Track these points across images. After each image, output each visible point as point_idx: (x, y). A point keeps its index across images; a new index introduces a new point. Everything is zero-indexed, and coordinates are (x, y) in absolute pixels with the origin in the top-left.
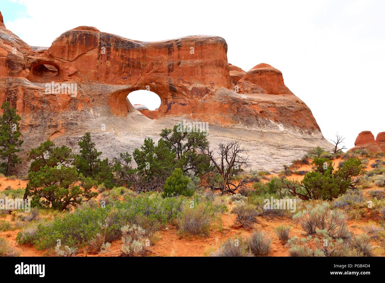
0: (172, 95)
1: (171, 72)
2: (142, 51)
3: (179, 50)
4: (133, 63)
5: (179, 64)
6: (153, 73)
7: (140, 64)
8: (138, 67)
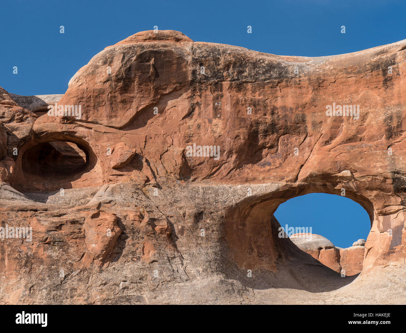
0: (402, 204)
1: (394, 136)
2: (310, 84)
4: (286, 121)
6: (344, 143)
7: (304, 121)
8: (300, 130)
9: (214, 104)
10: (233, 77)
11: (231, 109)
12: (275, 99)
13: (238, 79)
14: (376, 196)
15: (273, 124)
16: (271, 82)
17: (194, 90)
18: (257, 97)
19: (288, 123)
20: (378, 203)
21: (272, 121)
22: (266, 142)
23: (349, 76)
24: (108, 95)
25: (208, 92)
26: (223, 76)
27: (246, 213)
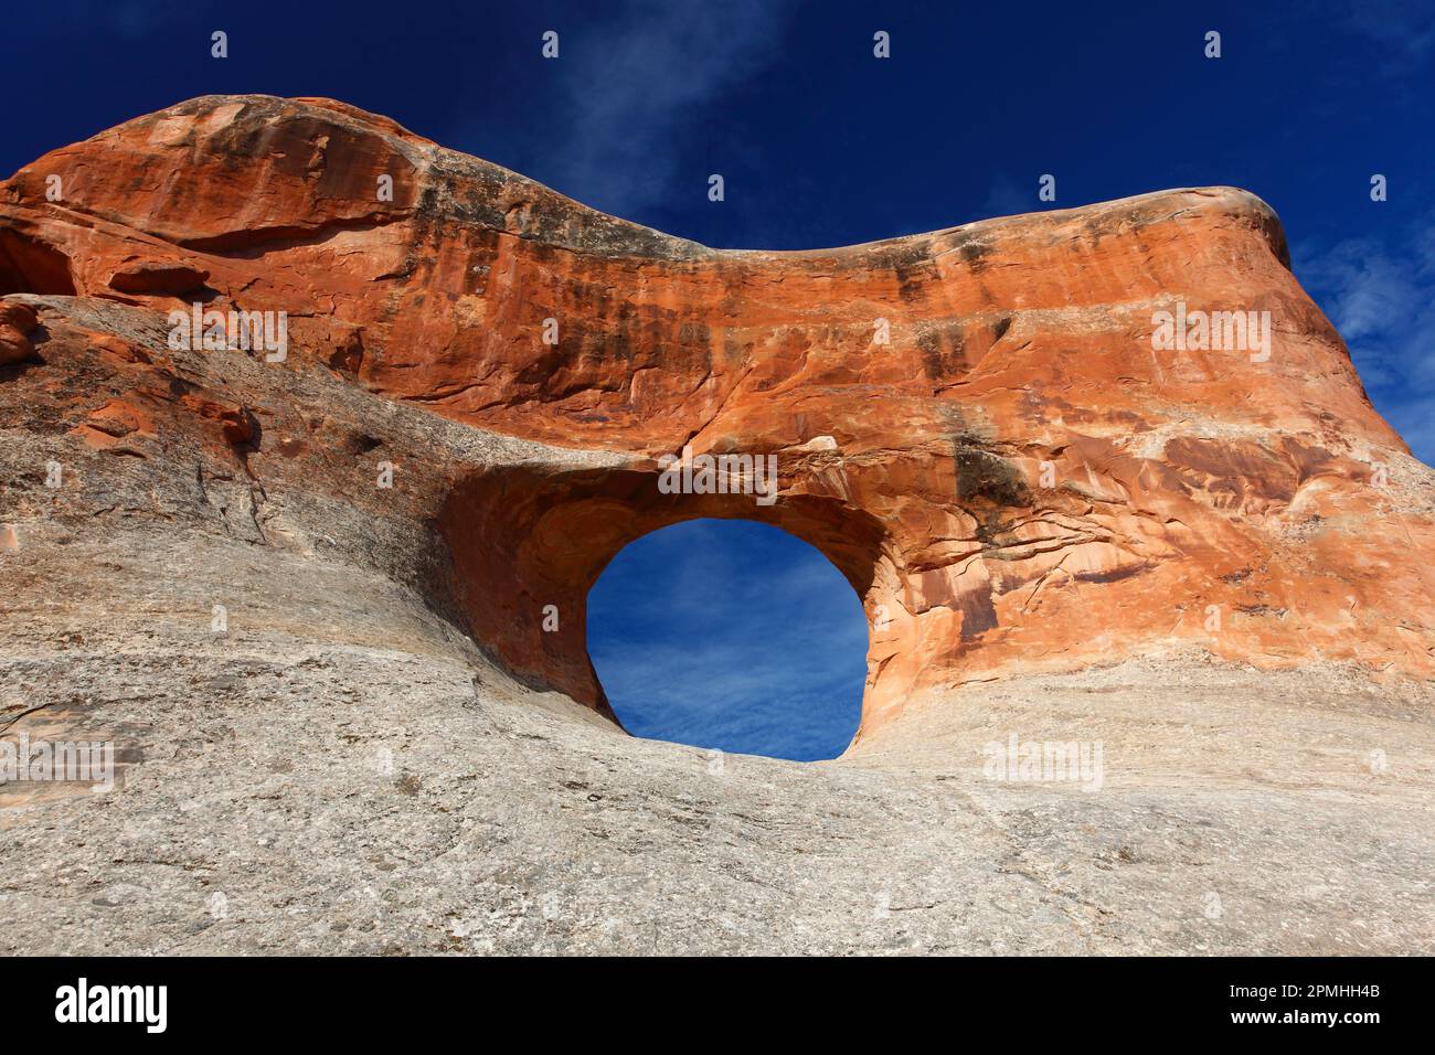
0: (981, 535)
1: (946, 374)
2: (720, 275)
3: (974, 272)
4: (656, 335)
5: (1003, 328)
6: (813, 382)
7: (704, 341)
8: (690, 361)
9: (470, 268)
10: (530, 230)
11: (516, 282)
12: (631, 292)
13: (540, 237)
14: (904, 511)
15: (620, 336)
16: (624, 260)
17: (421, 233)
18: (585, 279)
19: (660, 341)
20: (910, 532)
21: (620, 330)
22: (597, 375)
23: (817, 274)
24: (174, 173)
25: (461, 245)
26: (504, 221)
27: (523, 520)
